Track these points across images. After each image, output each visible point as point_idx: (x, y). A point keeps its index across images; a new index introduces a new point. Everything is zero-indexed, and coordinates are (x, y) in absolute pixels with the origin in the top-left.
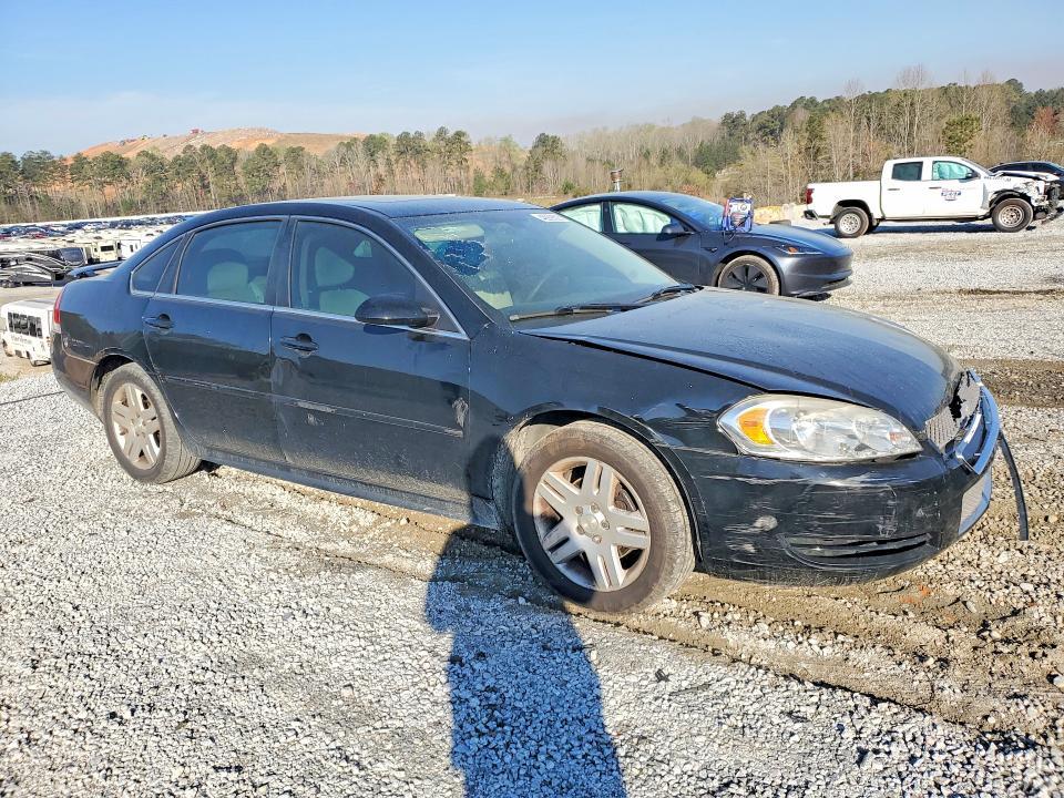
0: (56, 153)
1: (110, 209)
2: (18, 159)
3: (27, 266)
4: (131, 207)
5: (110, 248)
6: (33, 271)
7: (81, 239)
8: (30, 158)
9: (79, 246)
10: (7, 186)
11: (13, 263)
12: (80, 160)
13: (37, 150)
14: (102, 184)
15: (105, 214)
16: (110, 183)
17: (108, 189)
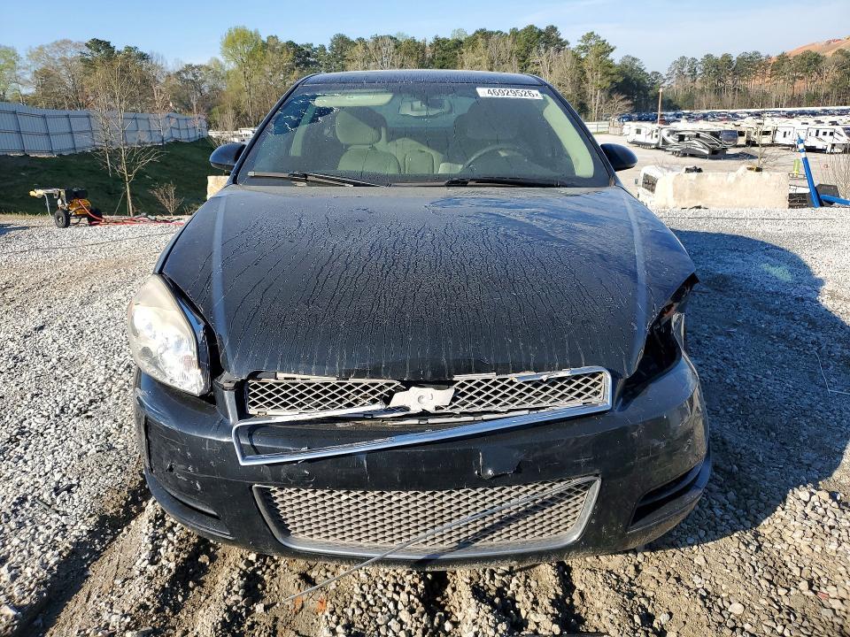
0: (764, 54)
1: (795, 101)
2: (734, 59)
3: (695, 142)
4: (814, 99)
5: (767, 133)
6: (698, 146)
7: (748, 124)
8: (743, 58)
9: (743, 130)
10: (720, 81)
11: (686, 139)
12: (783, 58)
13: (750, 51)
14: (794, 78)
15: (789, 104)
16: (802, 78)
17: (799, 83)
